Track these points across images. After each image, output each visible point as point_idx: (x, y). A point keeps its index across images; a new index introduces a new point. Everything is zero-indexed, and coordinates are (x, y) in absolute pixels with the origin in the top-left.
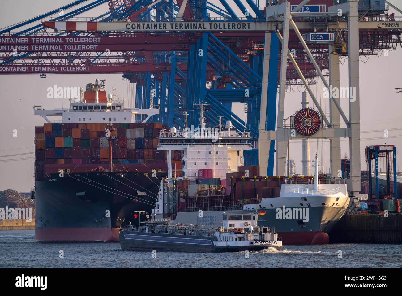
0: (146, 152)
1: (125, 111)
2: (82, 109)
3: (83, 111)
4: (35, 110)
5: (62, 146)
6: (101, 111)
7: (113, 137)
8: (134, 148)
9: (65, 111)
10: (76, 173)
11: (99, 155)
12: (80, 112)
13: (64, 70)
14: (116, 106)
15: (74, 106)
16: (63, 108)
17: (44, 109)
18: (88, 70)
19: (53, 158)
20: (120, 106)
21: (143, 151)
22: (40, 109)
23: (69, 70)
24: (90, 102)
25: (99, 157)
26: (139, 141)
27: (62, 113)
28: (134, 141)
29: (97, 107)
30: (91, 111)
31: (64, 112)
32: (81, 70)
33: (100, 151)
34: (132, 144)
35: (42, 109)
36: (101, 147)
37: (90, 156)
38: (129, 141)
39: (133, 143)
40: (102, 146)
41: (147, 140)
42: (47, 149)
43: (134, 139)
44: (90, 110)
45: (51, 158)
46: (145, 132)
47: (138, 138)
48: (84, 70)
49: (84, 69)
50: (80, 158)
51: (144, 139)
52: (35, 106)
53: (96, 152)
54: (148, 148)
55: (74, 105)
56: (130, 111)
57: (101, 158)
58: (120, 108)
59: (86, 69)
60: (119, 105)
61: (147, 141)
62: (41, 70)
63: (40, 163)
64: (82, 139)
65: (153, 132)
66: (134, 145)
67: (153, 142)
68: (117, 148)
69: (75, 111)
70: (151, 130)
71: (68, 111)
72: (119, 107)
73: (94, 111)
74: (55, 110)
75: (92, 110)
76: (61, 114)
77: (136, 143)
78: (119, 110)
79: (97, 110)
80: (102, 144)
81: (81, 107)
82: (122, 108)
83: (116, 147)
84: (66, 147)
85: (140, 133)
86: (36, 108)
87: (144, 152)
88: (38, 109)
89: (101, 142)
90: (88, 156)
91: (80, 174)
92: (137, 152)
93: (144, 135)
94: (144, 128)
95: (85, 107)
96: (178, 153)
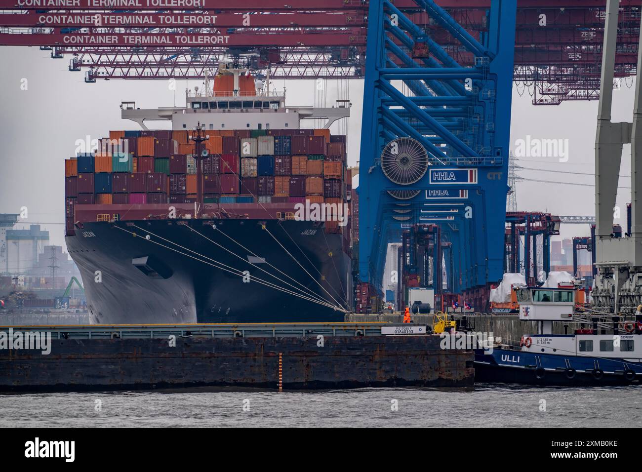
0: (278, 181)
1: (287, 111)
2: (209, 108)
3: (209, 111)
4: (123, 110)
5: (109, 171)
6: (242, 111)
7: (205, 153)
8: (255, 174)
9: (176, 111)
10: (128, 221)
11: (184, 188)
12: (204, 112)
13: (183, 42)
14: (271, 102)
15: (193, 104)
16: (175, 107)
17: (139, 109)
18: (227, 42)
19: (92, 193)
20: (278, 103)
21: (271, 181)
22: (132, 108)
23: (191, 42)
24: (222, 95)
25: (184, 191)
26: (264, 162)
27: (172, 115)
28: (255, 161)
29: (235, 105)
30: (224, 112)
31: (176, 113)
32: (214, 43)
33: (185, 181)
34: (252, 168)
35: (136, 109)
36: (188, 172)
37: (161, 189)
38: (246, 161)
39: (253, 165)
40: (190, 170)
41: (280, 158)
42: (80, 177)
43: (255, 158)
44: (222, 109)
45: (88, 193)
46: (275, 144)
47: (263, 155)
48: (218, 42)
49: (219, 40)
50: (143, 193)
51: (273, 157)
52: (123, 103)
53: (178, 182)
54: (282, 175)
55: (193, 101)
56: (295, 111)
57: (187, 193)
58: (278, 105)
59: (222, 40)
60: (275, 100)
61: (280, 161)
62: (140, 42)
63: (71, 203)
64: (157, 158)
65: (290, 144)
66: (255, 168)
67: (291, 162)
68: (218, 174)
69: (195, 111)
70: (288, 140)
71: (184, 112)
72: (276, 105)
73: (229, 111)
74: (160, 110)
75: (226, 110)
76: (170, 117)
77: (259, 165)
78: (276, 110)
79: (236, 109)
80: (189, 166)
81: (206, 104)
82: (282, 105)
83: (216, 171)
84: (115, 172)
85: (267, 147)
86: (125, 106)
87: (274, 183)
88: (128, 108)
89: (187, 163)
90: (159, 189)
91: (137, 222)
92: (261, 181)
93: (275, 150)
94: (275, 137)
95: (213, 105)
96: (335, 182)
